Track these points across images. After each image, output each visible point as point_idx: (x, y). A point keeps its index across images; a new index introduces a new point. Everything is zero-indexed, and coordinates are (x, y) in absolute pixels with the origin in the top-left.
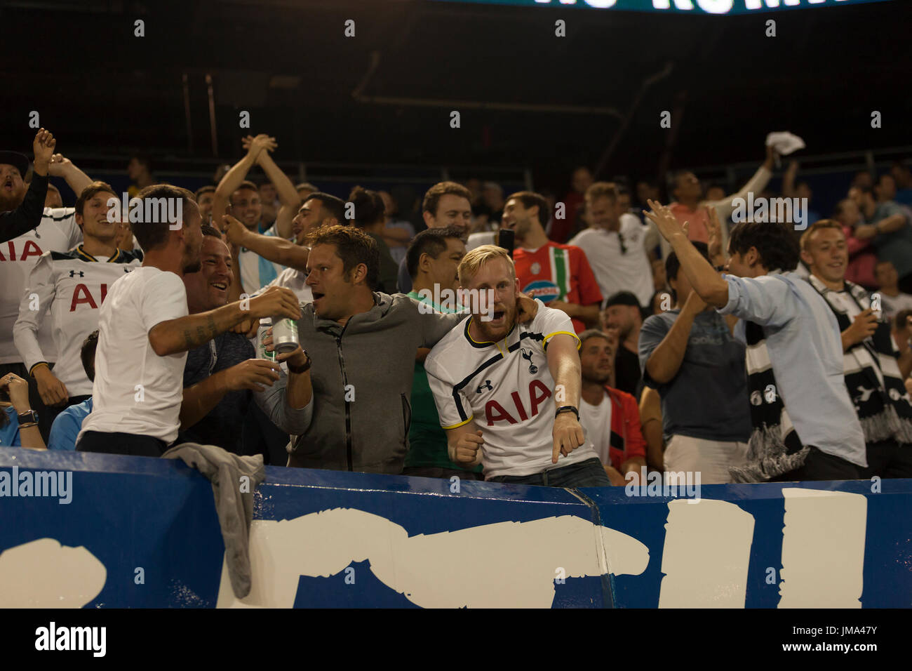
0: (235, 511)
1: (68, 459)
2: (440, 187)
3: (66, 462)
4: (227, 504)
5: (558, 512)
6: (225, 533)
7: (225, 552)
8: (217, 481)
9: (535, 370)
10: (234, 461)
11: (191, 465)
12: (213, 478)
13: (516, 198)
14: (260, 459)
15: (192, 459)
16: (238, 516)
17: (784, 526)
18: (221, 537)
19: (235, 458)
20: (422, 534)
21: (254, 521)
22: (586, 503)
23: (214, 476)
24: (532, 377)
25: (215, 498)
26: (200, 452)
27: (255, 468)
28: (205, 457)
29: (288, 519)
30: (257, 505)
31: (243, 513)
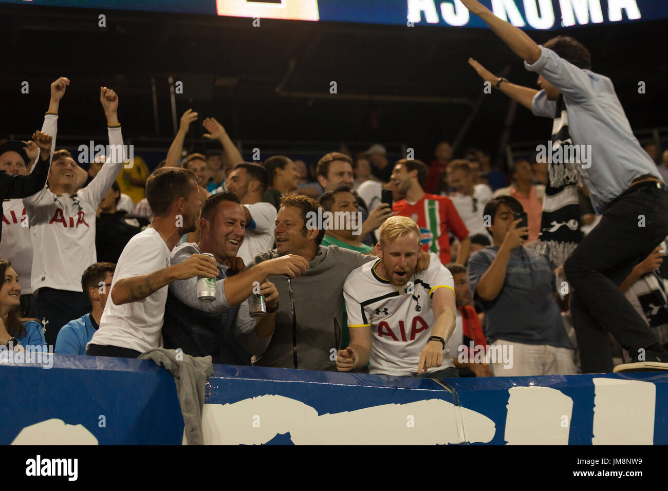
0: (191, 397)
1: (69, 360)
2: (329, 156)
3: (68, 363)
4: (186, 392)
5: (428, 396)
6: (184, 414)
7: (185, 428)
8: (179, 375)
9: (419, 309)
10: (190, 360)
11: (159, 364)
12: (176, 373)
13: (402, 163)
14: (209, 359)
15: (159, 360)
16: (193, 402)
17: (595, 406)
18: (182, 416)
19: (191, 359)
20: (329, 413)
21: (206, 404)
22: (449, 390)
23: (176, 372)
24: (417, 314)
25: (177, 388)
26: (166, 354)
27: (206, 366)
28: (169, 358)
29: (231, 403)
30: (208, 393)
31: (197, 398)
